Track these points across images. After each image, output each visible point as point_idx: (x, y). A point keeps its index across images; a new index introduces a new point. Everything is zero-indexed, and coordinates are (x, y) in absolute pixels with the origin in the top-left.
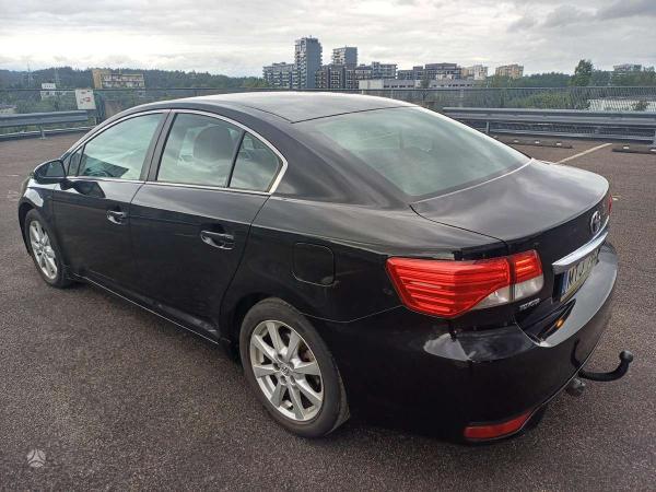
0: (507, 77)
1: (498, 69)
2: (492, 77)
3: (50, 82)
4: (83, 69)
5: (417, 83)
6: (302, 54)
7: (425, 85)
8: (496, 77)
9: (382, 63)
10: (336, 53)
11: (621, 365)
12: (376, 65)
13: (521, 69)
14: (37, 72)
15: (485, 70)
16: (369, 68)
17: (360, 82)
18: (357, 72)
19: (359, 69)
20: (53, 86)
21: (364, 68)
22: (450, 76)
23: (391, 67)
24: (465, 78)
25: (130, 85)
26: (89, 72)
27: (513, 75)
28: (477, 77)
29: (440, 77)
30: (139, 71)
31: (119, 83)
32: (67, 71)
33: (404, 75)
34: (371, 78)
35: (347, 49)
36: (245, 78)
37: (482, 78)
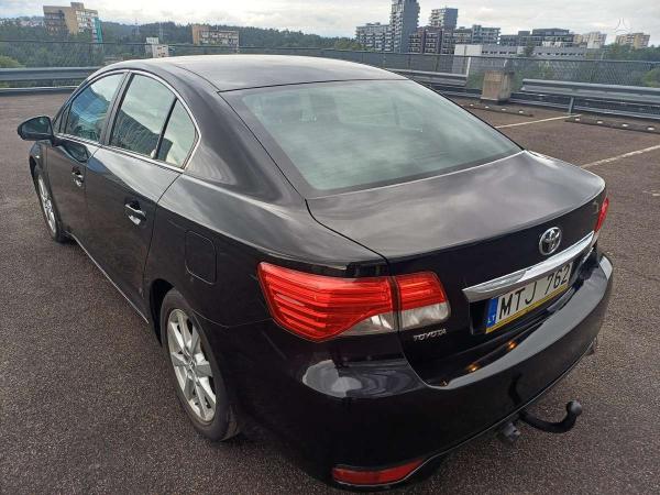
0: (628, 46)
1: (618, 38)
2: (608, 47)
3: (154, 36)
4: (185, 24)
5: (520, 50)
6: (398, 15)
7: (528, 52)
8: (615, 47)
9: (483, 26)
10: (435, 14)
11: (567, 418)
12: (477, 28)
13: (646, 38)
14: (143, 26)
15: (603, 37)
16: (469, 31)
17: (457, 46)
18: (454, 35)
19: (459, 31)
20: (156, 40)
21: (463, 31)
22: (558, 44)
23: (494, 31)
24: (578, 46)
25: (225, 42)
26: (189, 28)
27: (636, 44)
28: (590, 46)
29: (547, 44)
30: (235, 28)
31: (215, 39)
32: (170, 26)
33: (507, 40)
34: (470, 43)
35: (447, 9)
36: (337, 39)
37: (597, 46)
